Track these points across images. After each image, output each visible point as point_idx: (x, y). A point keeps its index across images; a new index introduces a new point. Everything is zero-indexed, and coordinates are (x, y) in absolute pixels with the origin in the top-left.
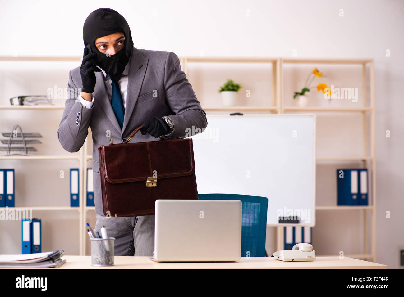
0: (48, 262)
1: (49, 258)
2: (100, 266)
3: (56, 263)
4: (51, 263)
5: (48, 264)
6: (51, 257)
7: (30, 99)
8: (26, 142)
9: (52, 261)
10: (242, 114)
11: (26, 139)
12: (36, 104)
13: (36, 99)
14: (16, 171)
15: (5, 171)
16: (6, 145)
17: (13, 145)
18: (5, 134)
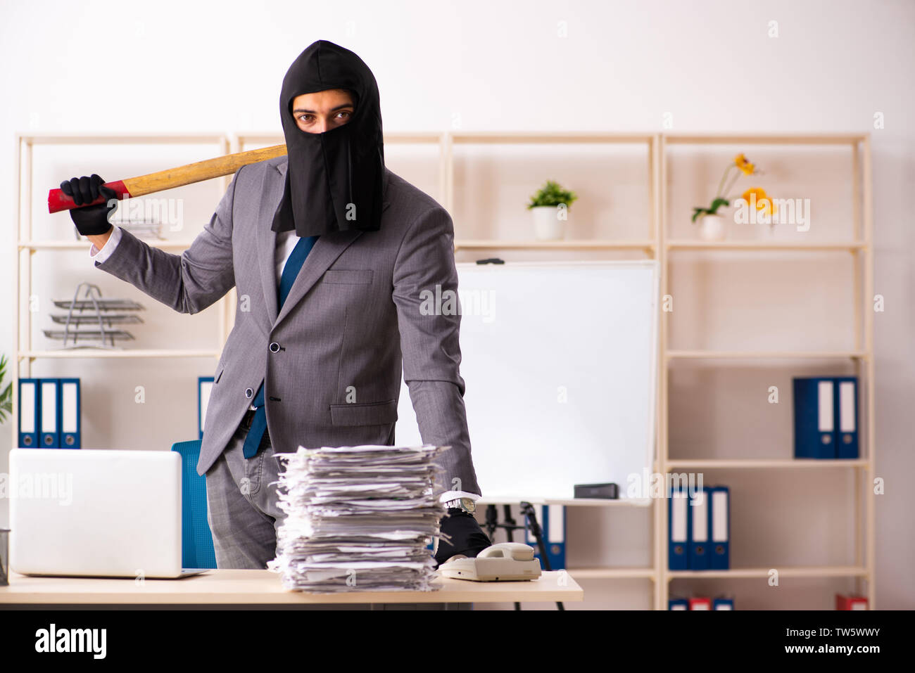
10: (502, 263)
14: (83, 382)
15: (59, 383)
16: (62, 328)
17: (83, 328)
18: (59, 304)
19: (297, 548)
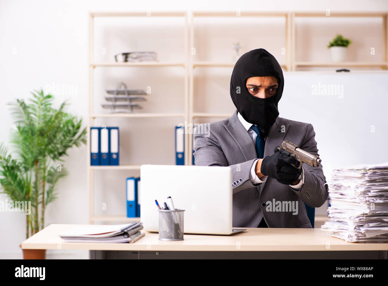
0: (122, 237)
1: (123, 233)
2: (169, 241)
3: (131, 237)
4: (125, 238)
5: (123, 238)
6: (126, 231)
7: (134, 56)
8: (131, 100)
9: (127, 236)
10: (348, 71)
11: (132, 96)
12: (141, 61)
13: (140, 56)
14: (120, 129)
15: (109, 129)
16: (110, 103)
17: (118, 103)
18: (109, 92)
19: (360, 219)
